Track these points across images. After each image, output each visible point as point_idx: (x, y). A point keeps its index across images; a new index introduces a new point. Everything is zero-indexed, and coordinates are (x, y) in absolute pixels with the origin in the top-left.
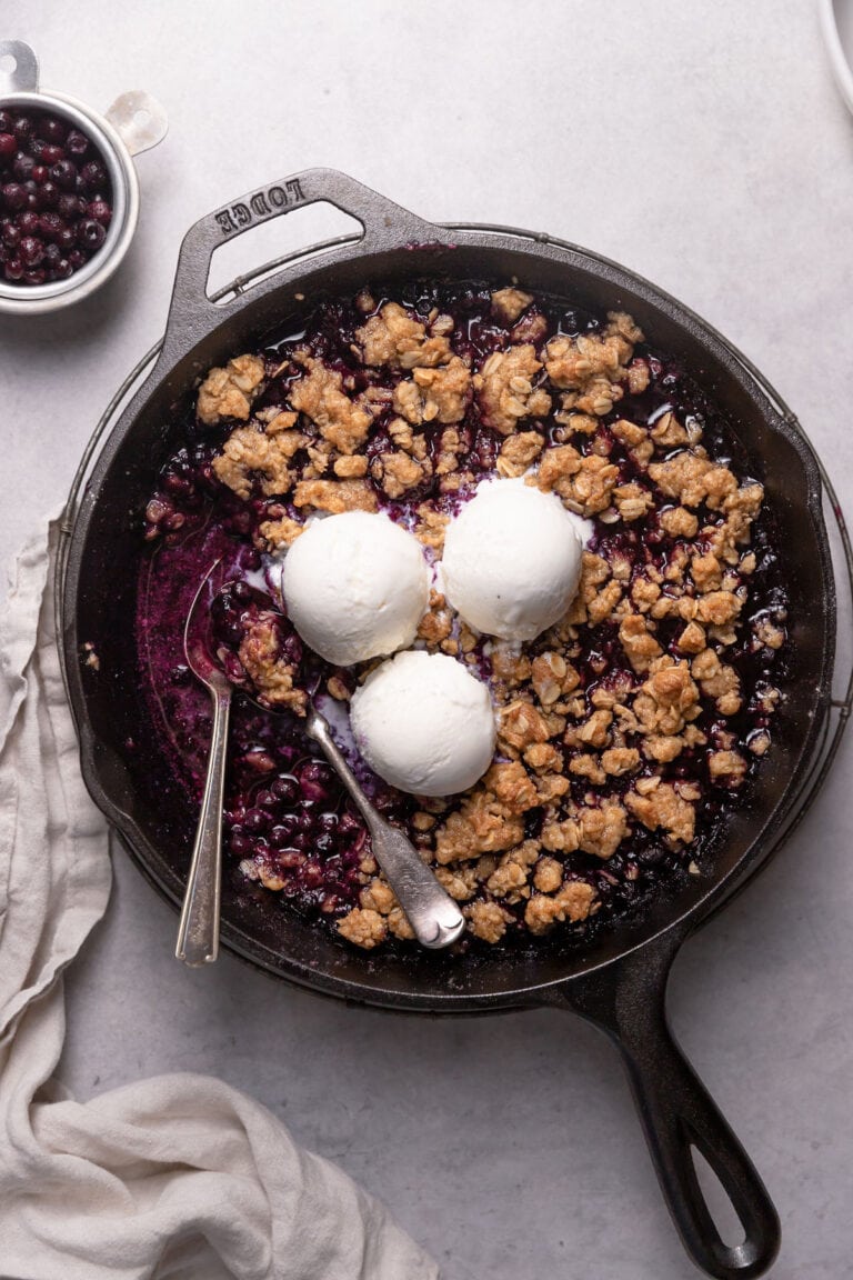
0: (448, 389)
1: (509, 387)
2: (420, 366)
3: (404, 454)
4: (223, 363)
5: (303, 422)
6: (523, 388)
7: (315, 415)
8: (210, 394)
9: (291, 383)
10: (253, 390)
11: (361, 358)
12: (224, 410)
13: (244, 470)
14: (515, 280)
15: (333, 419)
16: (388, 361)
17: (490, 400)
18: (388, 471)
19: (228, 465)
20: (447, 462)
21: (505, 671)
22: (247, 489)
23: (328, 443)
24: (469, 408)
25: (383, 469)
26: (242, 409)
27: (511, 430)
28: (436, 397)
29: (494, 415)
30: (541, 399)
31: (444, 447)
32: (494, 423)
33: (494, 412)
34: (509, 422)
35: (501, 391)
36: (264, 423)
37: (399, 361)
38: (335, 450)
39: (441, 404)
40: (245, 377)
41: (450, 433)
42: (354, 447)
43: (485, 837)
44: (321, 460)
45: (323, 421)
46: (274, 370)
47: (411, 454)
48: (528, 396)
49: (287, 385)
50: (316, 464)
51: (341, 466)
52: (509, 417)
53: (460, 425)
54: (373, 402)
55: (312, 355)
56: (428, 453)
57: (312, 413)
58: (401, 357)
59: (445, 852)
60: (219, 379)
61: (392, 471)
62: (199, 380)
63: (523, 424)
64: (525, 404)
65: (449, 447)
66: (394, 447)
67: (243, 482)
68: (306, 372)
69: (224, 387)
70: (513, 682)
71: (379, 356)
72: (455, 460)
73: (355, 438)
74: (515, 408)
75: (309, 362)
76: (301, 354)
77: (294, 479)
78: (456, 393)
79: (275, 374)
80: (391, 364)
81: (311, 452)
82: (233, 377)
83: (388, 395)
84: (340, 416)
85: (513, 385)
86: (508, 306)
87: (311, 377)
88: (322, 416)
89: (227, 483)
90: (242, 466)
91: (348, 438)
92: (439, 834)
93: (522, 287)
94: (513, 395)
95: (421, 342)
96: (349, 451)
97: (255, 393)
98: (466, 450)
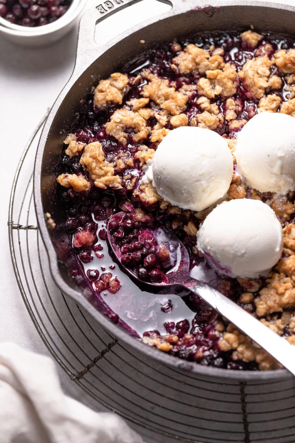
0: (226, 77)
1: (258, 73)
2: (209, 69)
3: (207, 112)
4: (106, 76)
5: (151, 104)
6: (265, 73)
7: (157, 98)
8: (101, 91)
9: (142, 87)
10: (123, 88)
11: (177, 71)
12: (109, 98)
13: (123, 128)
14: (252, 27)
15: (167, 98)
16: (191, 70)
17: (248, 82)
18: (200, 121)
19: (114, 125)
20: (230, 115)
21: (280, 209)
22: (125, 137)
23: (165, 111)
24: (238, 88)
25: (197, 120)
26: (119, 98)
27: (262, 95)
28: (220, 82)
29: (252, 89)
30: (275, 80)
31: (228, 108)
32: (253, 94)
33: (252, 87)
34: (261, 91)
35: (254, 75)
36: (131, 106)
37: (197, 69)
38: (170, 114)
39: (223, 85)
40: (119, 81)
41: (230, 101)
42: (180, 111)
43: (282, 294)
44: (163, 119)
45: (162, 101)
46: (133, 80)
47: (210, 112)
48: (269, 77)
49: (140, 89)
50: (161, 121)
51: (174, 121)
52: (260, 88)
53: (235, 96)
54: (186, 91)
55: (152, 72)
56: (220, 112)
57: (155, 98)
58: (199, 67)
59: (262, 308)
60: (104, 84)
61: (202, 120)
62: (93, 88)
63: (269, 91)
64: (267, 81)
65: (230, 107)
66: (201, 110)
67: (122, 134)
68: (149, 81)
69: (108, 88)
70: (285, 216)
71: (187, 68)
72: (235, 114)
73: (180, 107)
74: (263, 83)
75: (150, 76)
76: (146, 73)
77: (150, 130)
78: (231, 79)
79: (134, 82)
80: (194, 71)
81: (157, 117)
82: (112, 83)
83: (194, 87)
84: (170, 96)
85: (259, 72)
86: (251, 38)
87: (153, 82)
88: (161, 99)
89: (113, 135)
90: (121, 125)
91: (176, 106)
92: (257, 300)
93: (256, 30)
94: (261, 77)
95: (208, 59)
96: (178, 113)
97: (125, 90)
98: (240, 109)
